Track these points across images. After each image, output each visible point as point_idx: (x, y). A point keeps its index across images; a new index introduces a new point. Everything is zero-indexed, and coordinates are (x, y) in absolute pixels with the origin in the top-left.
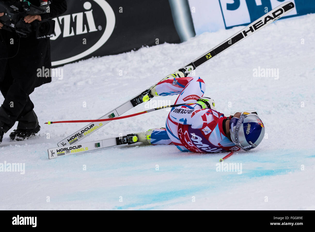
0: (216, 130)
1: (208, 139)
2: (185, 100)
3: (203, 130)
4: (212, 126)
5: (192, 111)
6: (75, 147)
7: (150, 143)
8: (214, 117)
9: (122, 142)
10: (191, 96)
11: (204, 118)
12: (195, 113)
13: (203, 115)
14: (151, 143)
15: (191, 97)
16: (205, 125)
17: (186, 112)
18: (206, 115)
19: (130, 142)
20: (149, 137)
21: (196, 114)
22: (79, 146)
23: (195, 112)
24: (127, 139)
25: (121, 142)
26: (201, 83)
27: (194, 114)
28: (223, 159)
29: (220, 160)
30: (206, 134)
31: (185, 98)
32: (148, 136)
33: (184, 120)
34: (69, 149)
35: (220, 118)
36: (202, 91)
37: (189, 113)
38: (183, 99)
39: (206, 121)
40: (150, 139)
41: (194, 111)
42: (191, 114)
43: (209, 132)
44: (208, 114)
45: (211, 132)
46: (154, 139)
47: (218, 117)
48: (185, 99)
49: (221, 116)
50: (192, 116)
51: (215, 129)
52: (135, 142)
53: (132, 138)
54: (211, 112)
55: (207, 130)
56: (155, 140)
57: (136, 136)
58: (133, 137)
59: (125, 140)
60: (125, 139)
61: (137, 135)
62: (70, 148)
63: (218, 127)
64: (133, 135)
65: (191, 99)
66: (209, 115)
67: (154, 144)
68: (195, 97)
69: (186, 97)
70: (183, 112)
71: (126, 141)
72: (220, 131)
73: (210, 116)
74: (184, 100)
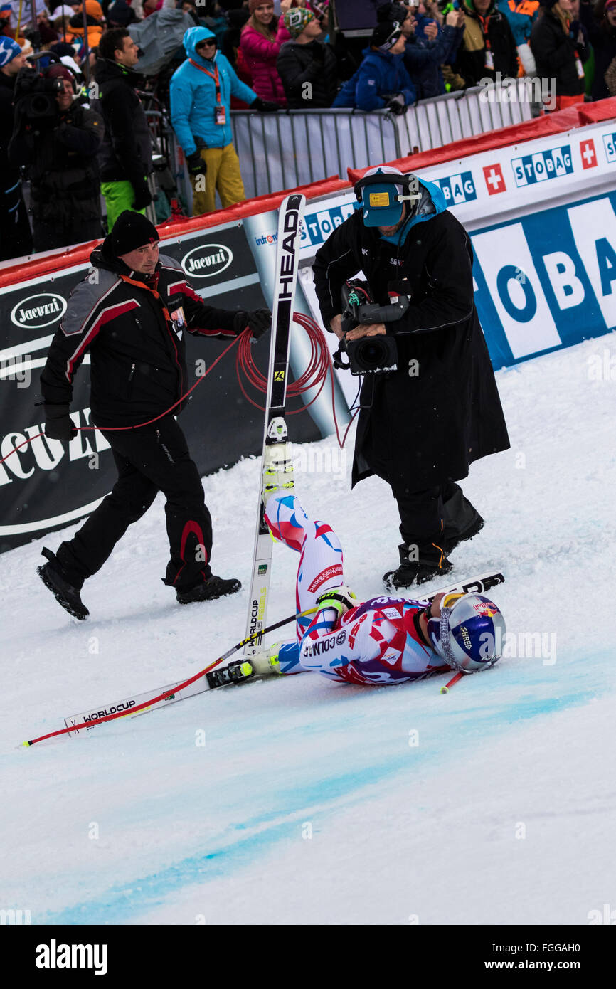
0: (411, 646)
1: (401, 668)
2: (313, 589)
3: (383, 658)
4: (398, 643)
5: (345, 637)
6: (120, 706)
7: (281, 673)
8: (393, 622)
9: (221, 682)
10: (321, 575)
11: (376, 635)
12: (353, 636)
13: (370, 631)
14: (282, 671)
15: (322, 578)
16: (384, 647)
17: (331, 643)
18: (376, 627)
19: (237, 679)
20: (276, 660)
21: (357, 638)
22: (130, 702)
23: (352, 634)
24: (229, 673)
25: (219, 682)
26: (325, 534)
27: (352, 640)
28: (447, 686)
29: (441, 690)
30: (392, 662)
31: (312, 585)
32: (273, 659)
33: (340, 659)
34: (110, 712)
35: (404, 613)
36: (337, 550)
37: (340, 643)
38: (309, 590)
39: (383, 638)
40: (278, 662)
41: (349, 634)
42: (347, 643)
43: (397, 658)
44: (378, 623)
45: (402, 655)
46: (286, 661)
47: (400, 617)
48: (311, 587)
49: (406, 609)
50: (352, 645)
51: (407, 646)
52: (247, 675)
53: (240, 667)
54: (380, 614)
55: (391, 655)
56: (289, 663)
57: (247, 663)
58: (241, 665)
59: (225, 676)
60: (226, 672)
61: (249, 661)
62: (111, 709)
63: (411, 638)
64: (240, 662)
65: (323, 582)
66: (382, 624)
67: (288, 672)
68: (329, 573)
69: (313, 583)
70: (327, 648)
71: (228, 677)
72: (420, 643)
73: (384, 623)
74: (311, 591)
